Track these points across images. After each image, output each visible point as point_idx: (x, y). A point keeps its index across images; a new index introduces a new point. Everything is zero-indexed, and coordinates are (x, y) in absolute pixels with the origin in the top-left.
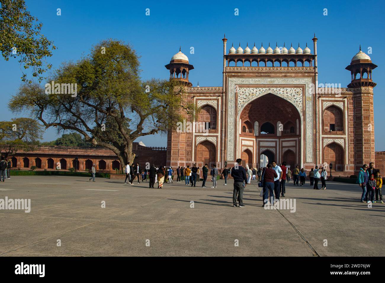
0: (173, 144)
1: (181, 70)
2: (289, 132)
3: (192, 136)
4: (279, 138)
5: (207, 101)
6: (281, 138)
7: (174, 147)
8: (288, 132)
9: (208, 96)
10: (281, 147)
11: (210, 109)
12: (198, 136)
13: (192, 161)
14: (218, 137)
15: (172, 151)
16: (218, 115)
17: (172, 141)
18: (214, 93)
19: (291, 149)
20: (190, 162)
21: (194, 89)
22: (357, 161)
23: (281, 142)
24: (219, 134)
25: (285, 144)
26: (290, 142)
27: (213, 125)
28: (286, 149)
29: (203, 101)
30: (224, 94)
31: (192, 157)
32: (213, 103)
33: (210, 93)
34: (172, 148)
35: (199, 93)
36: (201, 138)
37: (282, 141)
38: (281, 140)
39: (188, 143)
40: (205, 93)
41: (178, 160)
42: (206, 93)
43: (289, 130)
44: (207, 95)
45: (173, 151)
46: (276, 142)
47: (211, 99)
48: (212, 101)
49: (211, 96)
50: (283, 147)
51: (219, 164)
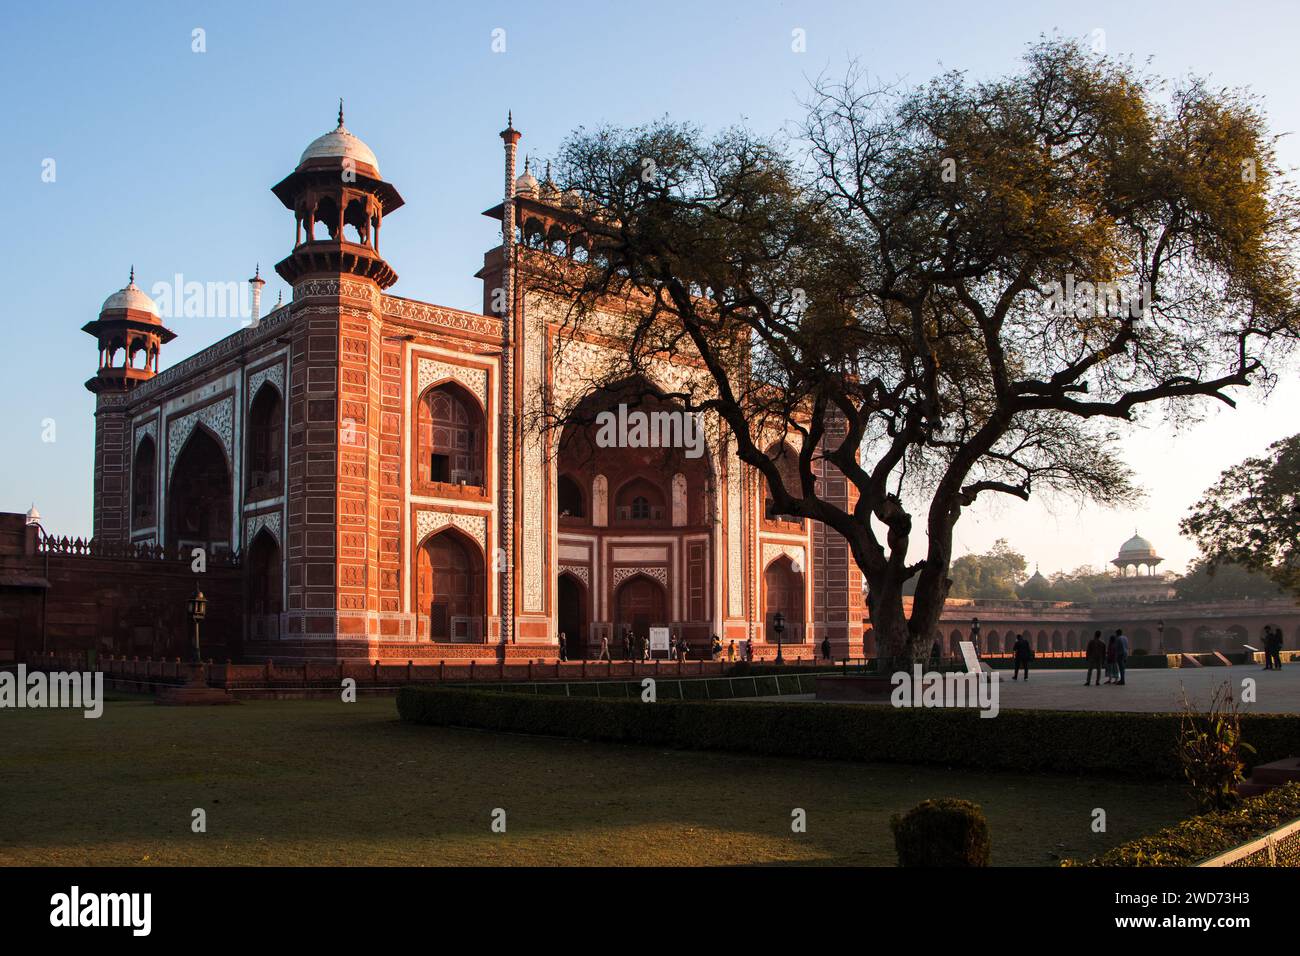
0: (346, 538)
1: (368, 210)
2: (629, 515)
3: (403, 506)
4: (600, 532)
5: (451, 366)
6: (607, 535)
7: (347, 552)
8: (624, 514)
9: (455, 348)
10: (605, 563)
11: (448, 400)
12: (425, 508)
13: (402, 611)
14: (491, 516)
15: (340, 566)
16: (492, 432)
17: (340, 523)
18: (478, 341)
19: (649, 572)
20: (396, 616)
21: (407, 309)
22: (832, 613)
23: (605, 548)
24: (493, 507)
25: (620, 555)
26: (647, 549)
27: (459, 467)
28: (631, 572)
29: (437, 363)
30: (511, 351)
31: (401, 595)
32: (472, 380)
33: (463, 334)
34: (340, 556)
35: (424, 330)
36: (432, 517)
37: (611, 546)
38: (606, 540)
39: (385, 534)
40: (448, 332)
41: (367, 609)
42: (449, 335)
43: (628, 509)
44: (454, 341)
45: (343, 567)
46: (590, 545)
47: (464, 363)
48: (471, 370)
49: (466, 350)
50: (612, 565)
51: (495, 625)
